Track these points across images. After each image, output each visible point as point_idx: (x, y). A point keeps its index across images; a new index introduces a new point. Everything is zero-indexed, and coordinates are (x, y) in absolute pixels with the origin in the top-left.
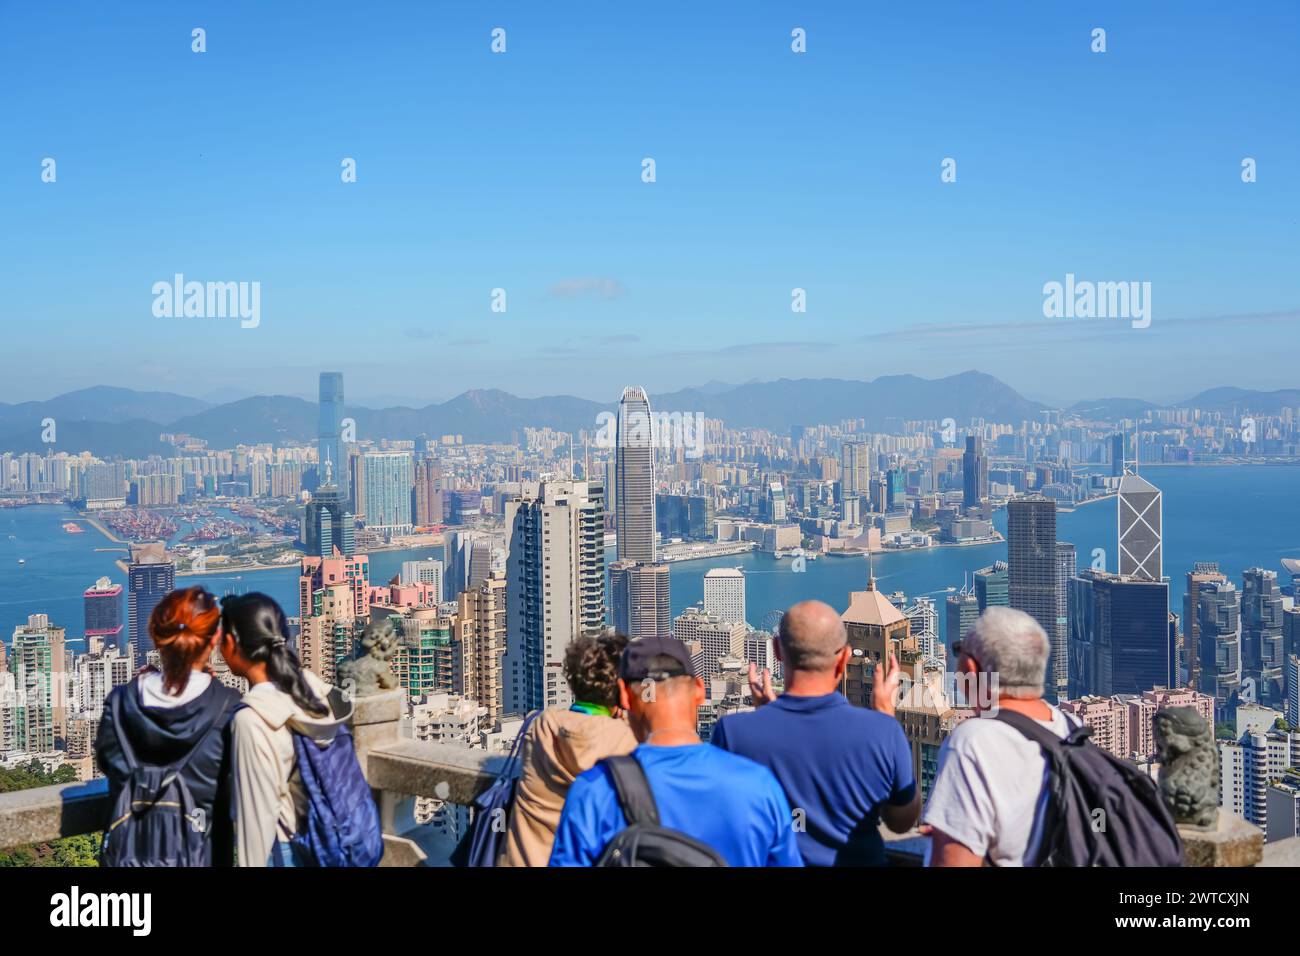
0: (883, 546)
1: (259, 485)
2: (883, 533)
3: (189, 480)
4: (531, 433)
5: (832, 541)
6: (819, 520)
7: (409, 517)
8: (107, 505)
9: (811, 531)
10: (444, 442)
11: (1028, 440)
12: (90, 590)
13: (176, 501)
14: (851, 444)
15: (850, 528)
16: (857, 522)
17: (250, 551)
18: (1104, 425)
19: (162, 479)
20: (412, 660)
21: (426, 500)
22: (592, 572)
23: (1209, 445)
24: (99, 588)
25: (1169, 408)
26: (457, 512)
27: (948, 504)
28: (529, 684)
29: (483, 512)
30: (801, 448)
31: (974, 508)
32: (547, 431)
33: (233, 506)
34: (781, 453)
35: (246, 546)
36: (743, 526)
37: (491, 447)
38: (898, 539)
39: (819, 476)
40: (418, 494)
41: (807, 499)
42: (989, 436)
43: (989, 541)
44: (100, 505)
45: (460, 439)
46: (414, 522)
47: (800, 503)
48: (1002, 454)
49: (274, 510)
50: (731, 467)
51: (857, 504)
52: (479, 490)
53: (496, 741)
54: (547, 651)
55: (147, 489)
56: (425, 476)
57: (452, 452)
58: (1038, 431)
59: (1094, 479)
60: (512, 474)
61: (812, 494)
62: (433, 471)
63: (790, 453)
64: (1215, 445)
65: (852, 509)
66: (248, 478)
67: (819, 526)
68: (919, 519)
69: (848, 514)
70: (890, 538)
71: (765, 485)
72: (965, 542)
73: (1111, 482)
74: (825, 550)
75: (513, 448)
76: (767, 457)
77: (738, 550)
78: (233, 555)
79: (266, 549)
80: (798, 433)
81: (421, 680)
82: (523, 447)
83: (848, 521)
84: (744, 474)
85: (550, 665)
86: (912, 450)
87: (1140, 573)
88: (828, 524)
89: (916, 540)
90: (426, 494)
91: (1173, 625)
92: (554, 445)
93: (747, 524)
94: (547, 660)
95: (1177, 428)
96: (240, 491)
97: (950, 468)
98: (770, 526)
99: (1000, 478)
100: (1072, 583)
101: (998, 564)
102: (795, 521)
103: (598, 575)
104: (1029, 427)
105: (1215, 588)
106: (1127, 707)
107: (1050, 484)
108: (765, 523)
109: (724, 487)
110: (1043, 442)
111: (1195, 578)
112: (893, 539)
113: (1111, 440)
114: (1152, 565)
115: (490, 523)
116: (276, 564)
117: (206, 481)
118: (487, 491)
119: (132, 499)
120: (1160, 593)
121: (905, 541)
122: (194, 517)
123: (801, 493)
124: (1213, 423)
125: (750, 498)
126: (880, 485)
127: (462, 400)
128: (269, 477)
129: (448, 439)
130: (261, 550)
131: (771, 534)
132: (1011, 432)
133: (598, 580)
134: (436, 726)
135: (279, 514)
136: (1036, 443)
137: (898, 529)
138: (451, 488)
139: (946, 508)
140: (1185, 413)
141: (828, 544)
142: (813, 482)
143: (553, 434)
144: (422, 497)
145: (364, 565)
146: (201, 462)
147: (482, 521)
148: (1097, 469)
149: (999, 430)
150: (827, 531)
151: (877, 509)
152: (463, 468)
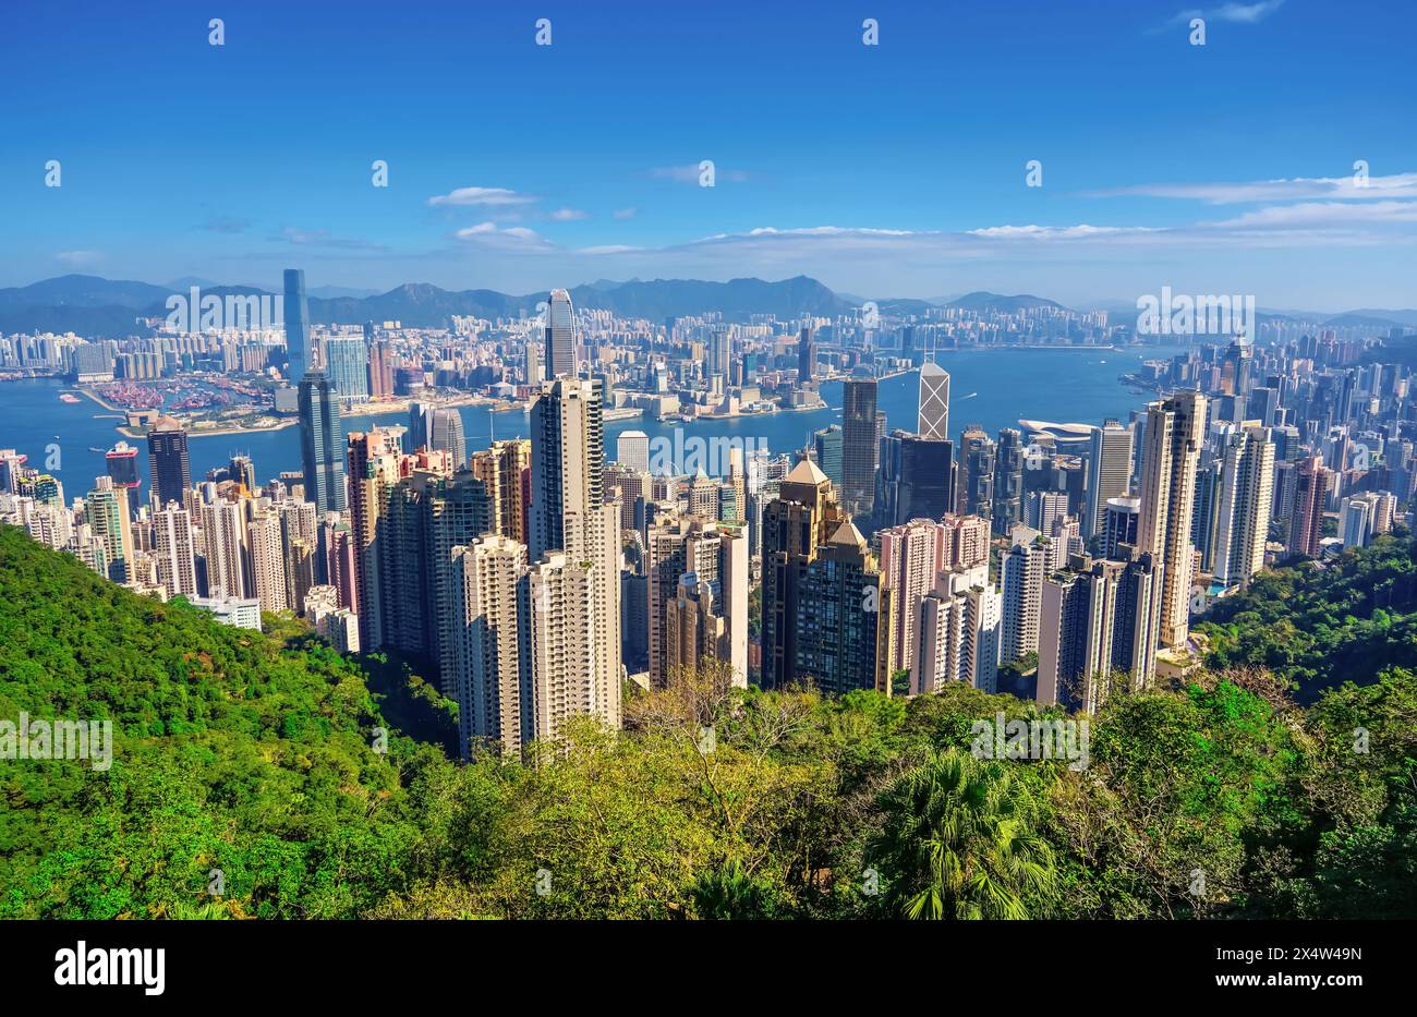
0: (741, 411)
1: (231, 363)
2: (740, 402)
3: (169, 357)
4: (457, 319)
5: (703, 408)
6: (692, 391)
7: (365, 389)
8: (97, 379)
9: (686, 399)
10: (386, 327)
11: (842, 331)
12: (110, 452)
13: (159, 375)
14: (715, 334)
15: (716, 397)
16: (720, 393)
17: (232, 417)
18: (898, 320)
19: (145, 356)
20: (456, 511)
21: (379, 375)
22: (596, 447)
23: (968, 335)
24: (118, 450)
25: (942, 307)
26: (405, 385)
27: (786, 379)
28: (550, 526)
29: (426, 384)
30: (674, 334)
31: (806, 383)
32: (470, 318)
33: (211, 380)
34: (660, 338)
35: (229, 413)
36: (635, 396)
37: (425, 332)
38: (751, 406)
39: (690, 357)
40: (373, 369)
41: (683, 374)
42: (814, 327)
43: (817, 407)
44: (91, 379)
45: (398, 324)
46: (370, 393)
47: (678, 379)
48: (824, 340)
49: (247, 383)
50: (621, 349)
51: (721, 379)
52: (420, 366)
53: (546, 569)
54: (565, 504)
55: (132, 366)
56: (378, 355)
57: (392, 335)
58: (850, 323)
59: (890, 360)
60: (446, 355)
61: (686, 371)
62: (384, 352)
63: (666, 340)
64: (972, 335)
65: (718, 382)
66: (221, 356)
67: (692, 396)
68: (766, 391)
69: (715, 388)
70: (746, 405)
71: (650, 364)
72: (800, 408)
73: (901, 363)
74: (697, 414)
75: (443, 332)
76: (649, 342)
77: (632, 415)
78: (218, 421)
79: (246, 415)
80: (670, 323)
81: (464, 526)
82: (452, 331)
83: (713, 393)
84: (632, 355)
85: (567, 513)
86: (756, 336)
87: (933, 433)
88: (699, 394)
89: (764, 407)
90: (379, 371)
91: (954, 469)
92: (477, 330)
93: (638, 395)
94: (565, 510)
95: (948, 322)
96: (215, 367)
97: (787, 351)
98: (655, 396)
99: (824, 359)
100: (884, 440)
101: (832, 426)
102: (675, 392)
103: (599, 449)
104: (843, 320)
105: (980, 443)
106: (936, 530)
107: (859, 364)
108: (652, 393)
109: (616, 366)
110: (852, 331)
111: (966, 436)
112: (747, 406)
113: (902, 332)
114: (940, 428)
115: (432, 394)
116: (258, 427)
117: (183, 358)
118: (428, 368)
119: (120, 373)
120: (947, 447)
121: (756, 408)
122: (178, 389)
123: (679, 372)
124: (972, 319)
125: (639, 374)
126: (738, 365)
127: (399, 291)
128: (240, 355)
129: (389, 325)
130: (242, 416)
131: (657, 402)
132: (829, 324)
133: (599, 452)
134: (492, 559)
135: (252, 387)
136: (848, 332)
137: (751, 398)
138: (398, 366)
139: (785, 382)
140: (953, 311)
141: (700, 410)
142: (684, 362)
143: (476, 321)
144: (376, 373)
145: (398, 439)
146: (178, 342)
147: (425, 393)
148: (891, 352)
149: (820, 322)
150: (698, 400)
151: (734, 384)
152: (404, 348)
